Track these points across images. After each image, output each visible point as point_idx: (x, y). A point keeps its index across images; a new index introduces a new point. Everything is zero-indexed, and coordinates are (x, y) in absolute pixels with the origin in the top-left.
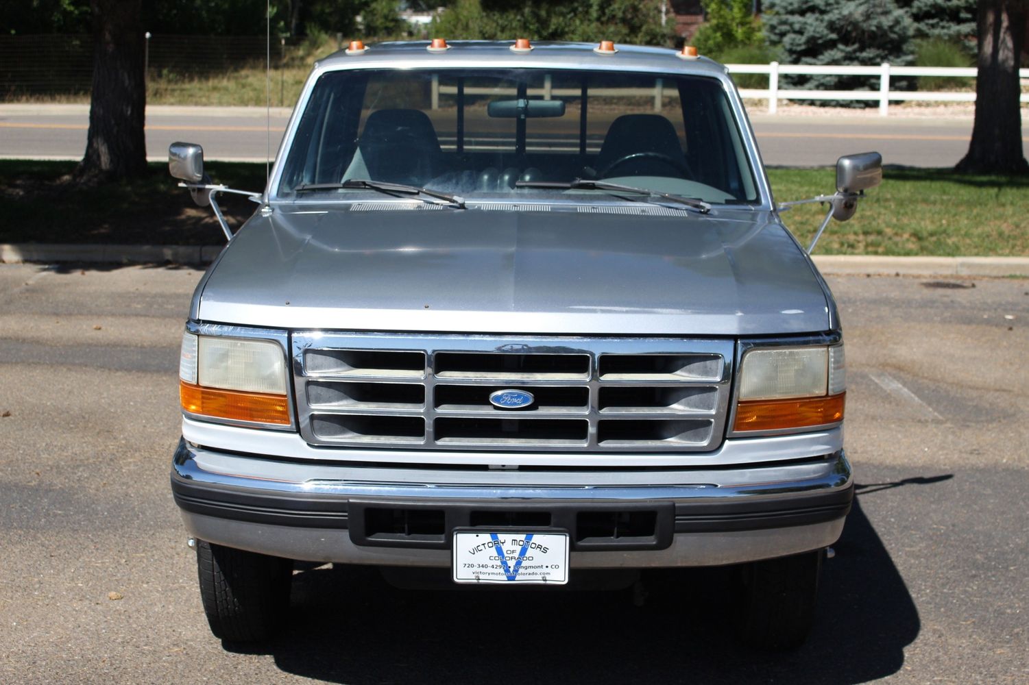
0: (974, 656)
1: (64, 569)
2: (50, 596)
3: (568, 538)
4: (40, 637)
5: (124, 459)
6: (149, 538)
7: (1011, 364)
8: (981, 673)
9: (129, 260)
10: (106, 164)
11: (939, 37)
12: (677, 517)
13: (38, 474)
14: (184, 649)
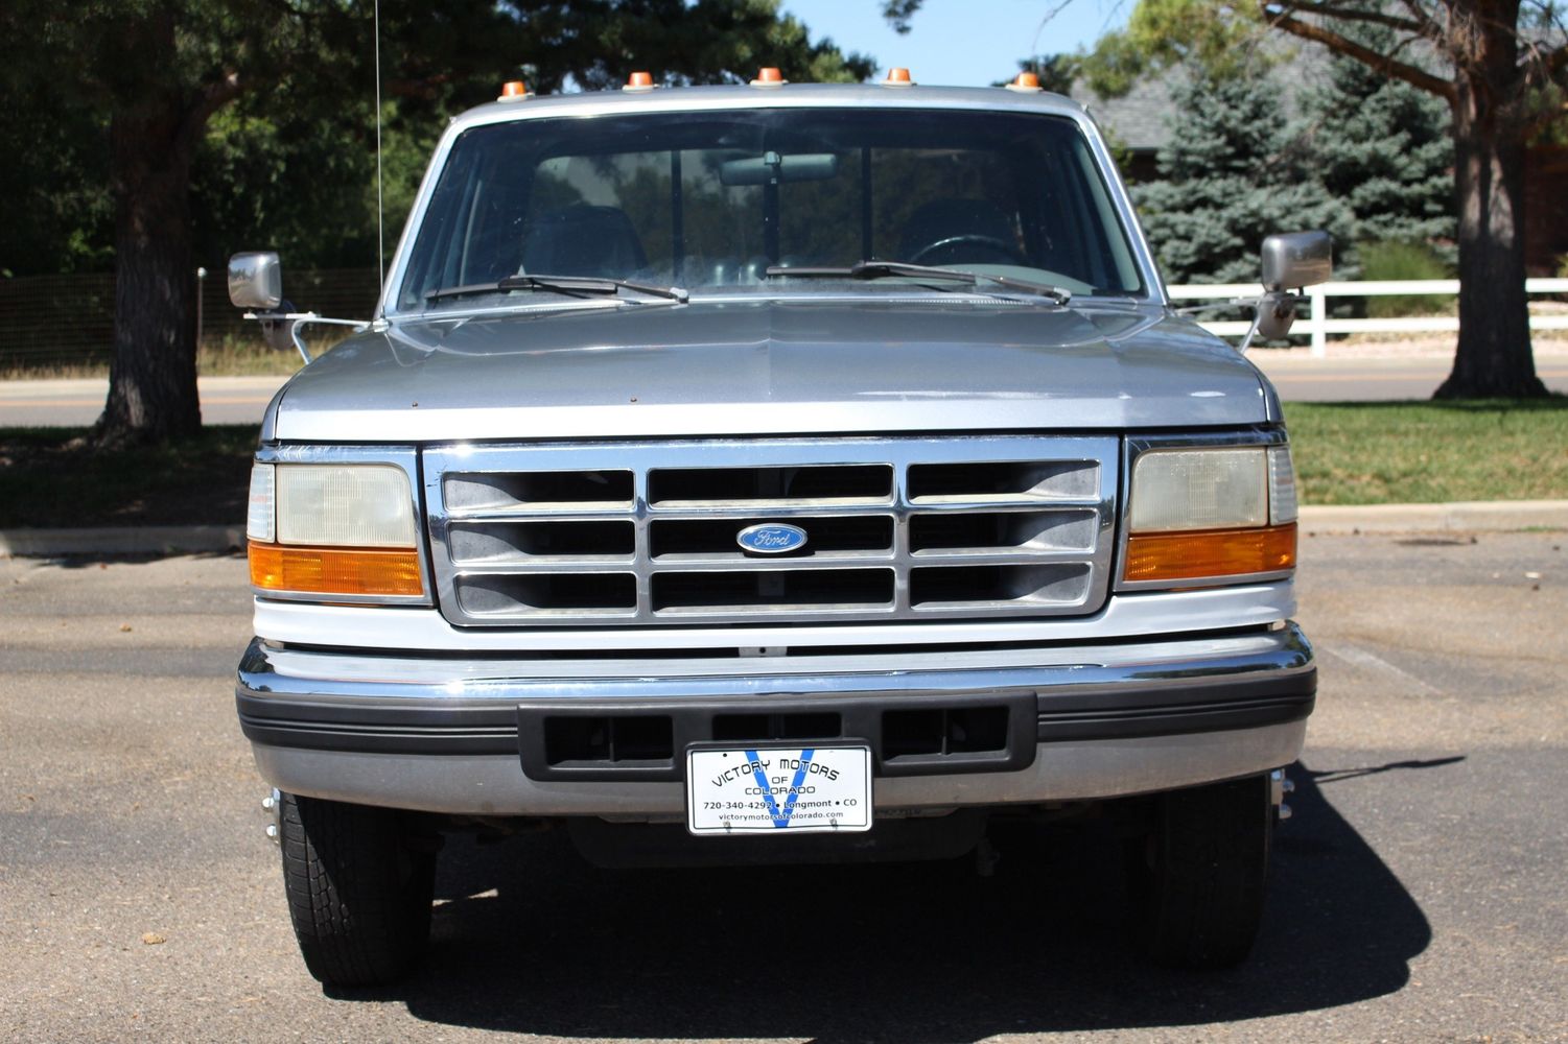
0: (1521, 967)
1: (71, 910)
2: (49, 943)
3: (869, 754)
4: (32, 993)
5: (168, 778)
6: (207, 869)
7: (1541, 628)
8: (1533, 987)
9: (175, 549)
10: (137, 419)
11: (1395, 240)
12: (1041, 716)
13: (31, 799)
14: (263, 998)
